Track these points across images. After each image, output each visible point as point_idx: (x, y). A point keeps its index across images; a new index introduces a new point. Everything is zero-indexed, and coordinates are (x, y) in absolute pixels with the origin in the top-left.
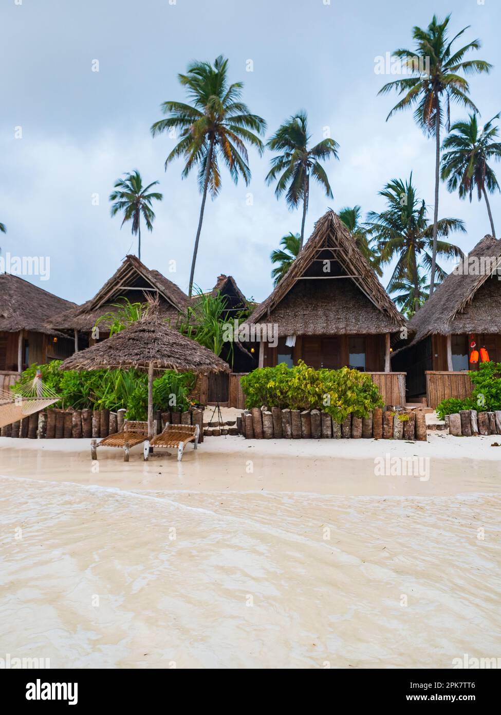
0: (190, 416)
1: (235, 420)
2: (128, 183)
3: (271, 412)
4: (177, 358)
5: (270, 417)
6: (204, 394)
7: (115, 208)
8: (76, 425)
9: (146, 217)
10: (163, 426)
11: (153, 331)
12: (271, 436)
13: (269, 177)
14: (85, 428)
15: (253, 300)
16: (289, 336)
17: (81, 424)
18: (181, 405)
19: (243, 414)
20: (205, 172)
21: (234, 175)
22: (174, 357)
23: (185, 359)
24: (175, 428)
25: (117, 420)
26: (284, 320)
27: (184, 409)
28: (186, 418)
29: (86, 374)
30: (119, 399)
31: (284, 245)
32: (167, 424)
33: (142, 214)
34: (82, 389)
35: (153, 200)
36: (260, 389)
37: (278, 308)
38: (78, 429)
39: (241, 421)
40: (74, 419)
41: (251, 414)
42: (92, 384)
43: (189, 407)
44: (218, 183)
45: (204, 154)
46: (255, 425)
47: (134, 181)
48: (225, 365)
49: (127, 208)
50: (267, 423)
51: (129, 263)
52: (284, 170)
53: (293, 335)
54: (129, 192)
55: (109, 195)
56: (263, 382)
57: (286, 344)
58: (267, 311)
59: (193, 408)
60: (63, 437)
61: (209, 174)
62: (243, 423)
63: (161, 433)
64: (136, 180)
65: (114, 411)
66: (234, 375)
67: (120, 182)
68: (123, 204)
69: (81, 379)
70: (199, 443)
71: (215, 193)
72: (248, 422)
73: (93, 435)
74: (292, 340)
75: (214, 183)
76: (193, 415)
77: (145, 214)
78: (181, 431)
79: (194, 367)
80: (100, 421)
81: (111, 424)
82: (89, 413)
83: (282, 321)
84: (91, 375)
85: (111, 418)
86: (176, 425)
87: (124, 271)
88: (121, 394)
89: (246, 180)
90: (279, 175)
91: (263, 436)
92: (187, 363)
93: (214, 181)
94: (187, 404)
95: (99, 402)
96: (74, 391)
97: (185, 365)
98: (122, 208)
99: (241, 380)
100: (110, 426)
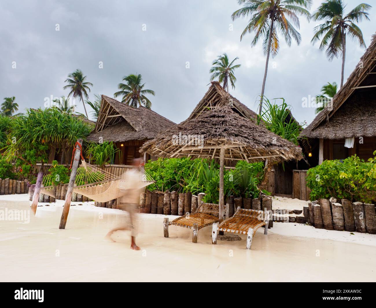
0: (260, 202)
1: (302, 209)
2: (220, 61)
3: (341, 203)
4: (245, 137)
5: (340, 208)
6: (271, 186)
7: (213, 77)
8: (166, 204)
10: (235, 210)
11: (223, 117)
12: (342, 228)
13: (314, 40)
14: (173, 207)
15: (306, 123)
16: (348, 138)
17: (170, 203)
18: (251, 192)
19: (310, 205)
20: (268, 40)
21: (288, 40)
22: (242, 136)
23: (254, 139)
24: (245, 212)
25: (197, 202)
26: (342, 125)
27: (255, 196)
28: (257, 204)
29: (180, 166)
30: (201, 185)
31: (324, 92)
32: (239, 208)
33: (229, 79)
34: (176, 177)
36: (329, 181)
37: (336, 115)
38: (167, 207)
39: (308, 211)
40: (165, 199)
41: (319, 204)
42: (184, 174)
43: (259, 194)
44: (277, 46)
45: (267, 29)
46: (324, 216)
47: (224, 60)
48: (297, 148)
49: (220, 76)
50: (337, 214)
51: (213, 88)
52: (325, 33)
53: (352, 137)
54: (221, 67)
55: (210, 70)
56: (332, 174)
57: (345, 146)
58: (326, 118)
59: (263, 195)
60: (156, 213)
61: (271, 41)
62: (310, 212)
63: (232, 216)
64: (225, 59)
65: (196, 194)
66: (297, 172)
67: (216, 62)
68: (218, 74)
69: (176, 170)
70: (269, 228)
71: (275, 53)
72: (317, 212)
73: (179, 213)
74: (351, 142)
75: (274, 47)
76: (263, 202)
77: (231, 79)
78: (251, 216)
79: (264, 147)
80: (184, 202)
81: (192, 205)
82: (176, 195)
83: (340, 125)
84: (183, 167)
85: (192, 200)
86: (247, 210)
87: (210, 95)
88: (203, 181)
89: (298, 41)
90: (322, 37)
91: (333, 227)
92: (256, 143)
93: (274, 45)
94: (257, 191)
95: (187, 187)
96: (170, 178)
97: (254, 145)
98: (217, 76)
100: (192, 206)
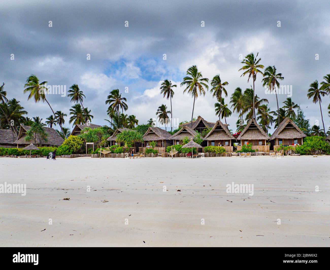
3: (208, 153)
9: (171, 93)
12: (209, 157)
35: (174, 87)
36: (207, 150)
46: (206, 155)
99: (204, 148)
